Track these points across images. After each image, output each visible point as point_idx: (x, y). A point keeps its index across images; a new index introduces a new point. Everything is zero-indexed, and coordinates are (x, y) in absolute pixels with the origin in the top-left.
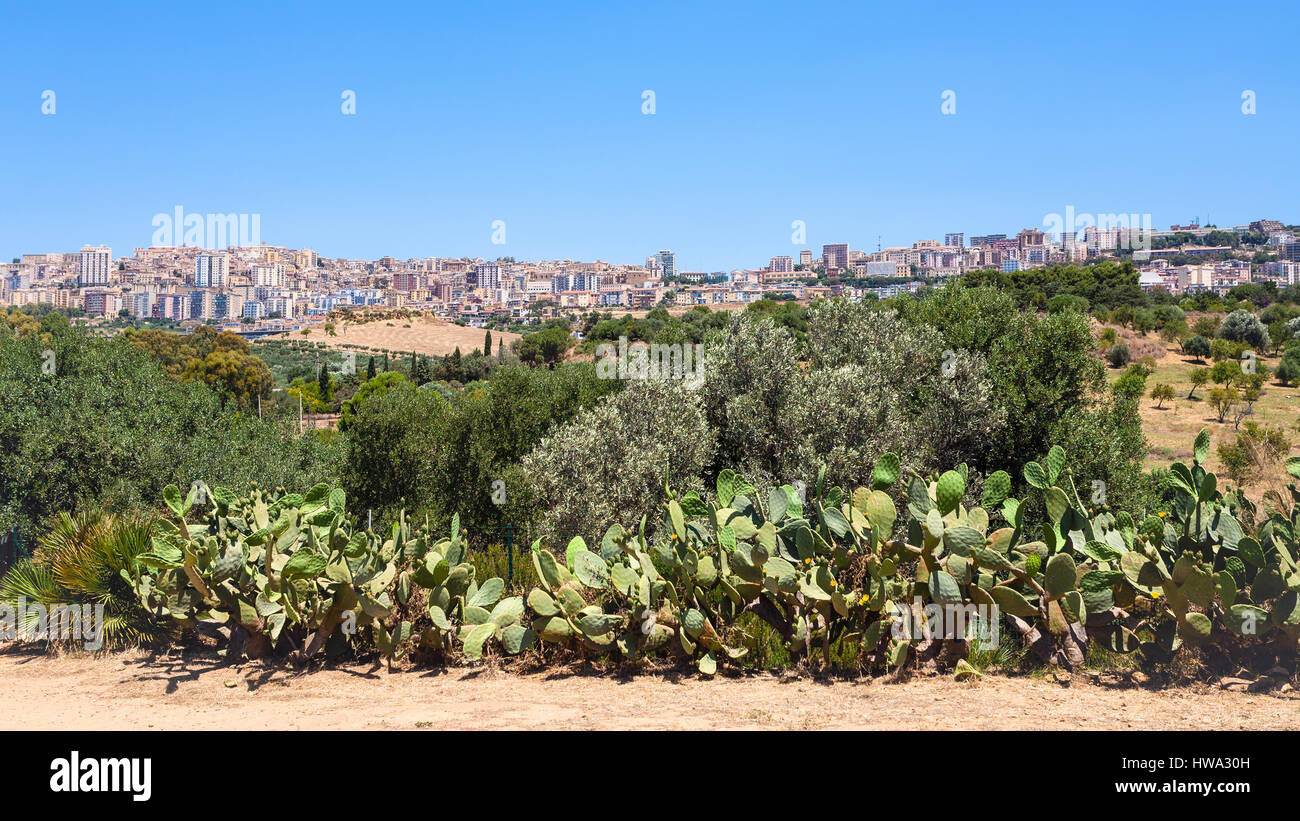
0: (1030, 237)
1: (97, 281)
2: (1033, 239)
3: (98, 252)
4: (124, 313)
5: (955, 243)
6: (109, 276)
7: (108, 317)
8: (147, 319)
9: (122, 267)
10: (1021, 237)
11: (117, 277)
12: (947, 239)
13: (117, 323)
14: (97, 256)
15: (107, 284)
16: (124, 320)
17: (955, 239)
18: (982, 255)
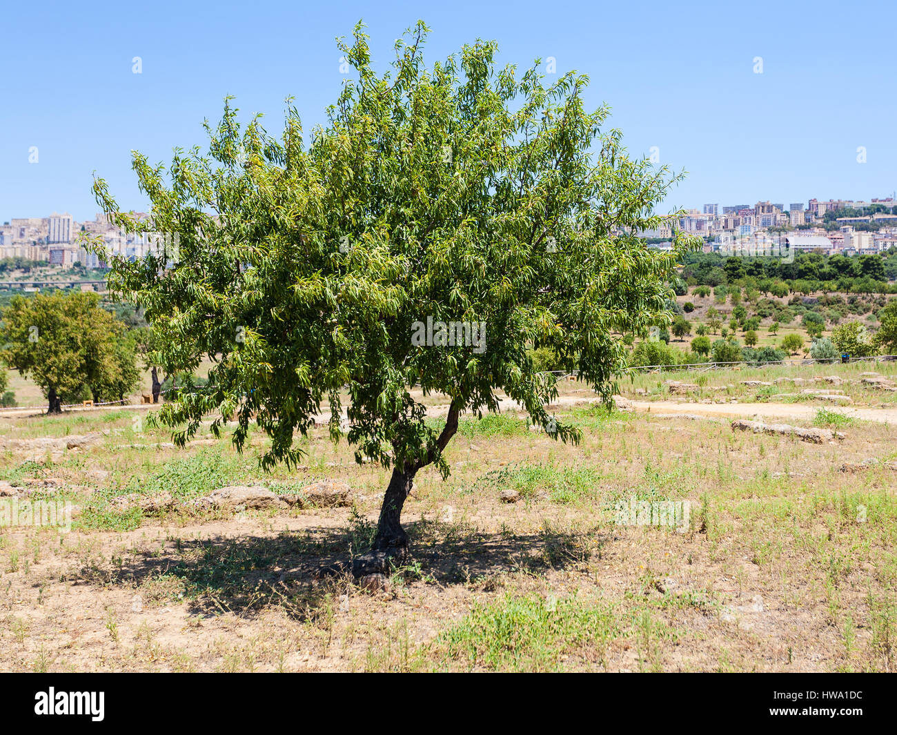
0: (763, 207)
1: (61, 239)
2: (766, 208)
3: (62, 217)
4: (78, 264)
5: (711, 211)
6: (71, 236)
7: (65, 267)
8: (95, 269)
9: (83, 229)
10: (757, 207)
11: (77, 236)
12: (705, 208)
13: (72, 272)
14: (62, 221)
15: (68, 242)
16: (77, 269)
17: (711, 209)
18: (726, 221)
